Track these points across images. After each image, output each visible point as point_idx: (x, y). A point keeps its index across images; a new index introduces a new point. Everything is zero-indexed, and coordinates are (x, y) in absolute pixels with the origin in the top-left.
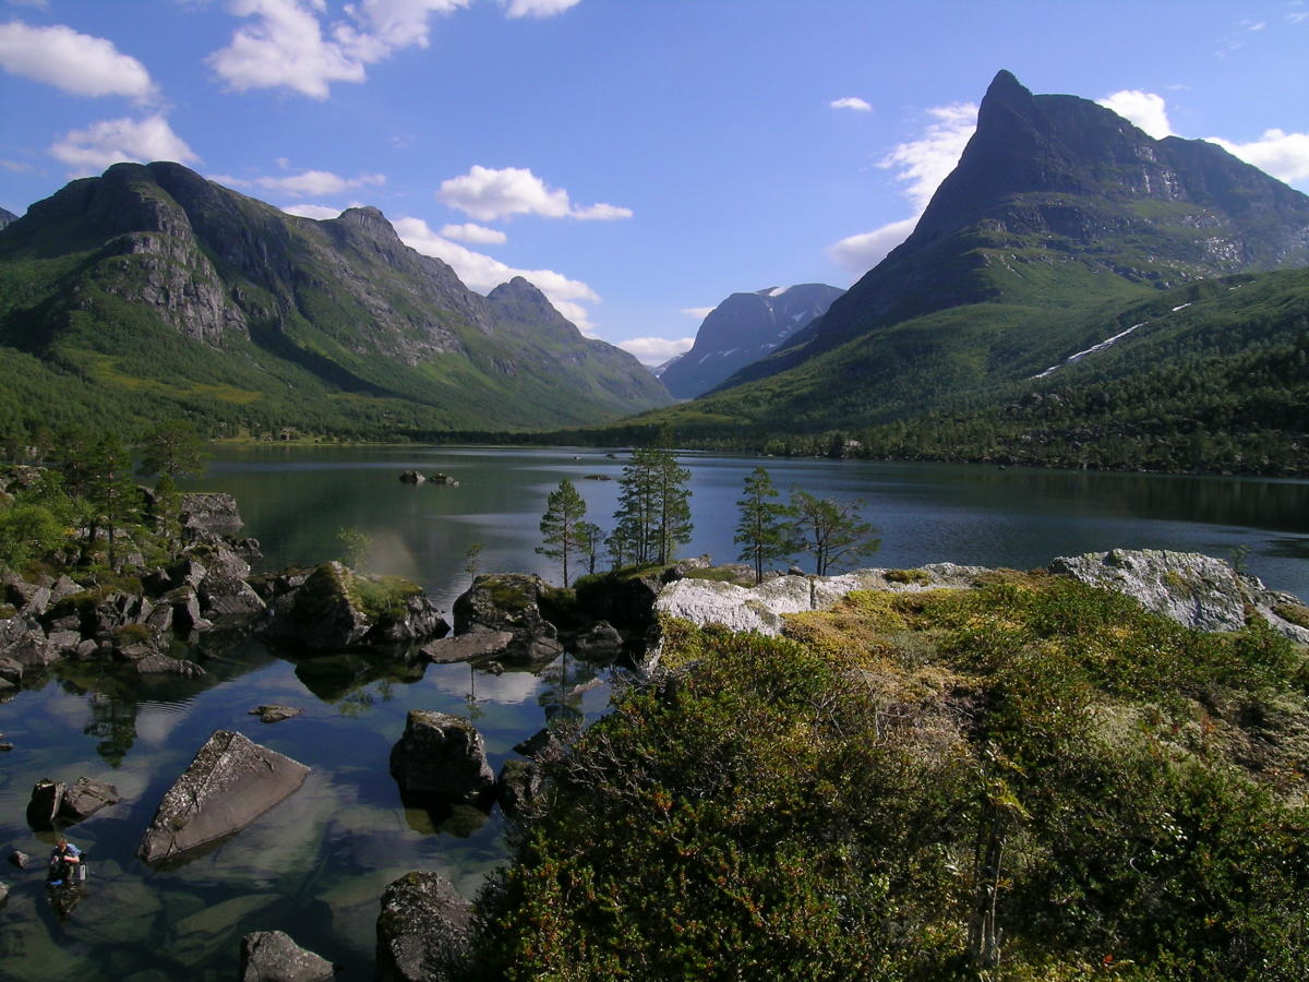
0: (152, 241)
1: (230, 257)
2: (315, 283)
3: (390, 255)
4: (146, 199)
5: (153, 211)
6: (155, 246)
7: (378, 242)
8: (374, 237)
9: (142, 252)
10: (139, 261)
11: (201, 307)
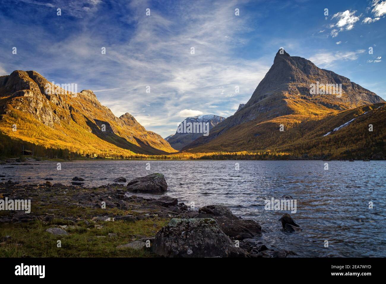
0: (30, 93)
1: (52, 101)
2: (77, 111)
3: (95, 104)
4: (26, 81)
5: (28, 85)
6: (31, 94)
7: (92, 100)
8: (91, 99)
9: (27, 96)
10: (26, 98)
11: (46, 115)
